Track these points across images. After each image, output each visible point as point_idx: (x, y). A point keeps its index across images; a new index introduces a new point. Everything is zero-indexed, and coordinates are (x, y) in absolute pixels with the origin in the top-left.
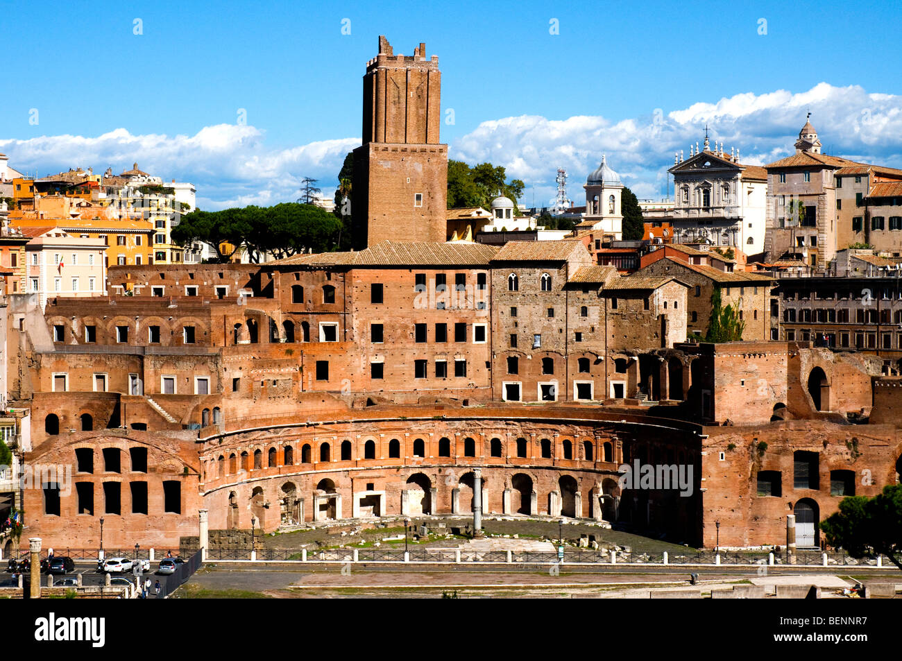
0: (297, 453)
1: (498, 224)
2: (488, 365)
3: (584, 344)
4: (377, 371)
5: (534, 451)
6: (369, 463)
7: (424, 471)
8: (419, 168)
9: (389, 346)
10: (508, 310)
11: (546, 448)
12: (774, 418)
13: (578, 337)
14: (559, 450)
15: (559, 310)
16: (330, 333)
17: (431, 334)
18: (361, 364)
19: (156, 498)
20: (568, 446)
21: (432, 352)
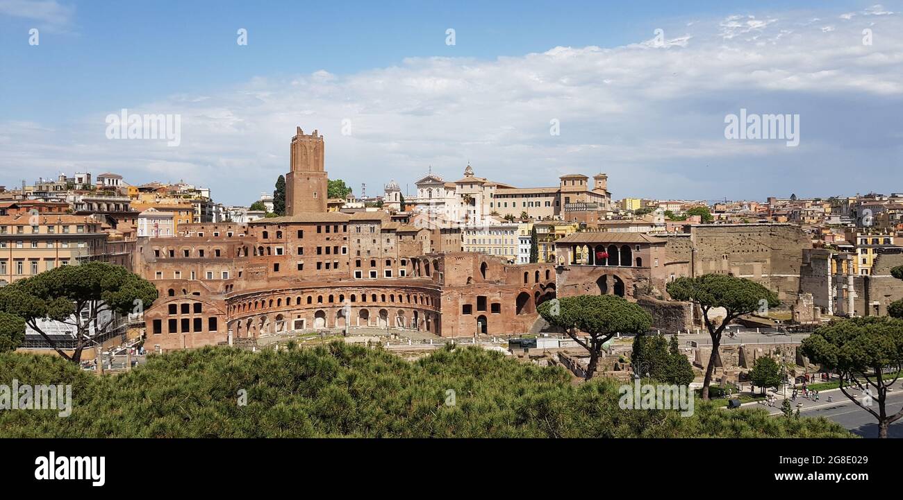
0: (267, 303)
1: (350, 205)
2: (348, 263)
3: (388, 254)
4: (300, 267)
5: (369, 299)
6: (299, 307)
7: (322, 309)
8: (315, 182)
9: (306, 256)
10: (356, 241)
11: (374, 298)
12: (468, 283)
13: (386, 250)
14: (379, 298)
15: (377, 240)
16: (280, 251)
17: (324, 251)
18: (294, 264)
19: (205, 325)
20: (383, 297)
21: (324, 259)
